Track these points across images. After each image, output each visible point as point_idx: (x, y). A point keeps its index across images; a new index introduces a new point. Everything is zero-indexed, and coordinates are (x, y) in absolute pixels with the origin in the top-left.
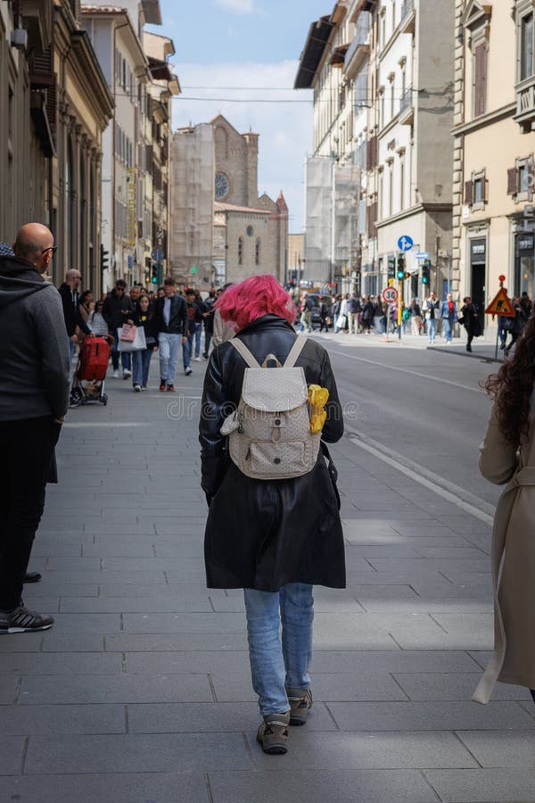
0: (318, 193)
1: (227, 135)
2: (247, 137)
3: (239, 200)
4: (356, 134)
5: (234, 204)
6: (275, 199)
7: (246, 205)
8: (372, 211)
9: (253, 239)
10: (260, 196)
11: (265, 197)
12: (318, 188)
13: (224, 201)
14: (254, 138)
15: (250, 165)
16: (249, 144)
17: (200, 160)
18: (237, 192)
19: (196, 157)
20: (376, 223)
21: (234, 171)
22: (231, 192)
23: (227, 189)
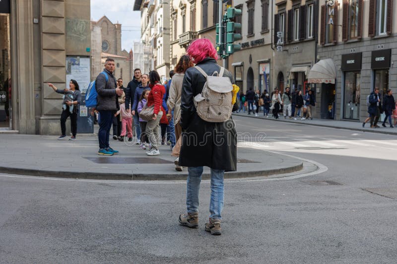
0: (138, 56)
1: (108, 25)
2: (116, 25)
3: (114, 52)
4: (152, 34)
5: (111, 54)
6: (129, 52)
7: (117, 54)
8: (155, 62)
9: (119, 69)
10: (122, 50)
11: (124, 50)
12: (138, 54)
13: (107, 52)
14: (120, 26)
15: (118, 37)
16: (117, 29)
17: (96, 41)
18: (113, 49)
19: (94, 39)
20: (156, 67)
21: (111, 40)
22: (110, 48)
23: (108, 47)
